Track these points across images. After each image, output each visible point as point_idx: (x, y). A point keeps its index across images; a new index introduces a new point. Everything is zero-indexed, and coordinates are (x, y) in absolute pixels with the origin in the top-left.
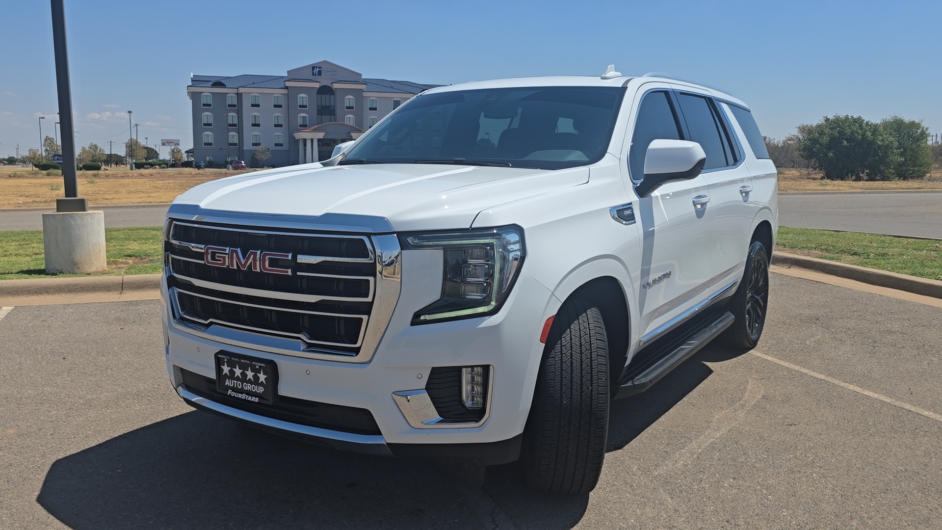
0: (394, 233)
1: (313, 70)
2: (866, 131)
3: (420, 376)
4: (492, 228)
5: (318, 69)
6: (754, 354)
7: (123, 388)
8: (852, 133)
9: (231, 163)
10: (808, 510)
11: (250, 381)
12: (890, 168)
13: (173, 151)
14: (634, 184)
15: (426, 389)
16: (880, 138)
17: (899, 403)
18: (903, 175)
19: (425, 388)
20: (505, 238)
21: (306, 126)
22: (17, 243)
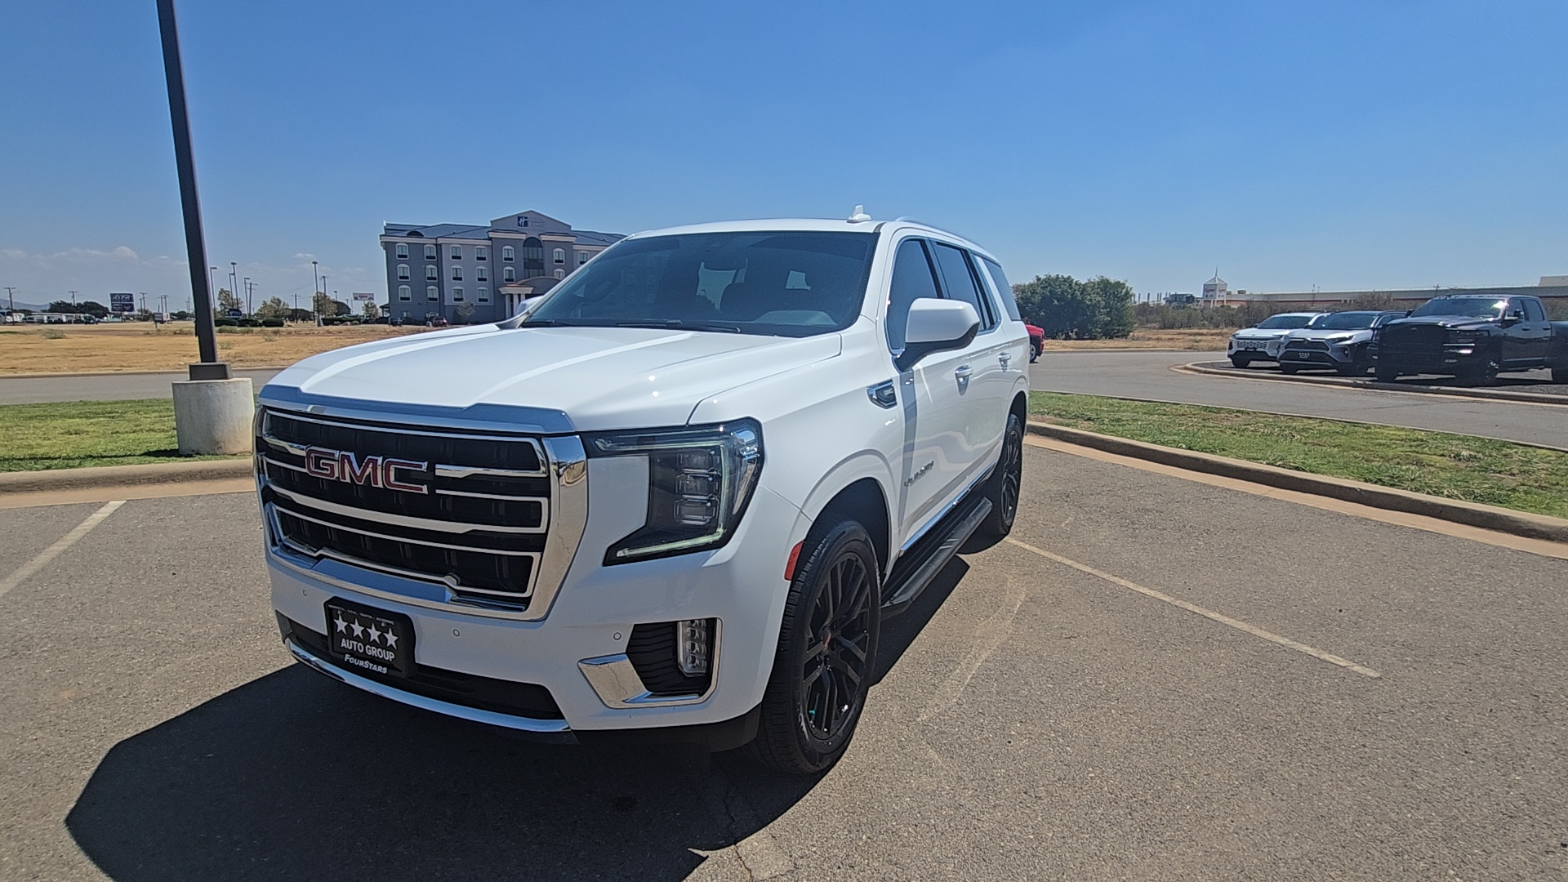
0: (577, 433)
1: (519, 220)
2: (1075, 290)
3: (617, 636)
4: (718, 424)
5: (524, 220)
6: (1010, 541)
7: (244, 617)
8: (1062, 293)
9: (431, 319)
10: (1118, 768)
11: (374, 644)
12: (1097, 327)
13: (367, 306)
14: (893, 355)
15: (627, 653)
16: (1089, 297)
17: (1179, 602)
18: (1109, 335)
19: (625, 651)
20: (735, 438)
21: (512, 280)
22: (157, 414)
